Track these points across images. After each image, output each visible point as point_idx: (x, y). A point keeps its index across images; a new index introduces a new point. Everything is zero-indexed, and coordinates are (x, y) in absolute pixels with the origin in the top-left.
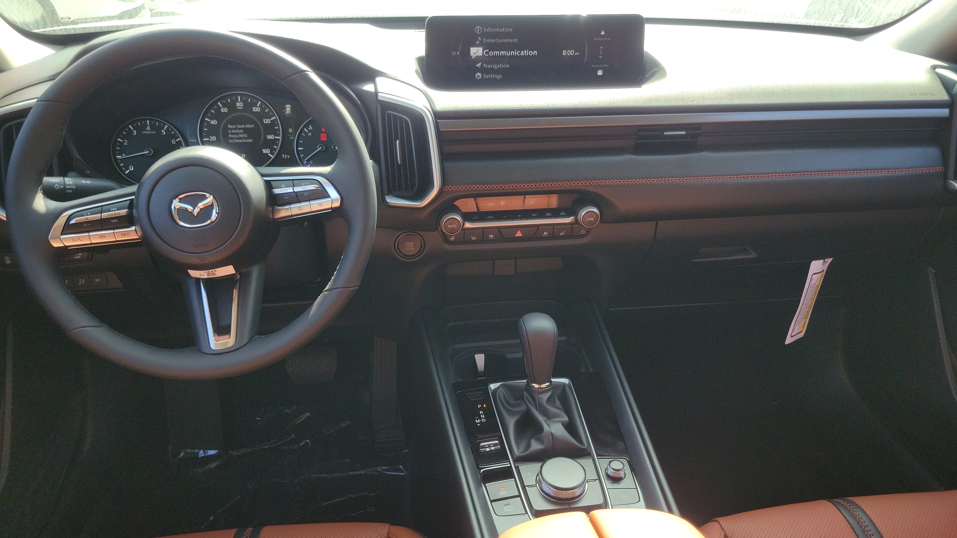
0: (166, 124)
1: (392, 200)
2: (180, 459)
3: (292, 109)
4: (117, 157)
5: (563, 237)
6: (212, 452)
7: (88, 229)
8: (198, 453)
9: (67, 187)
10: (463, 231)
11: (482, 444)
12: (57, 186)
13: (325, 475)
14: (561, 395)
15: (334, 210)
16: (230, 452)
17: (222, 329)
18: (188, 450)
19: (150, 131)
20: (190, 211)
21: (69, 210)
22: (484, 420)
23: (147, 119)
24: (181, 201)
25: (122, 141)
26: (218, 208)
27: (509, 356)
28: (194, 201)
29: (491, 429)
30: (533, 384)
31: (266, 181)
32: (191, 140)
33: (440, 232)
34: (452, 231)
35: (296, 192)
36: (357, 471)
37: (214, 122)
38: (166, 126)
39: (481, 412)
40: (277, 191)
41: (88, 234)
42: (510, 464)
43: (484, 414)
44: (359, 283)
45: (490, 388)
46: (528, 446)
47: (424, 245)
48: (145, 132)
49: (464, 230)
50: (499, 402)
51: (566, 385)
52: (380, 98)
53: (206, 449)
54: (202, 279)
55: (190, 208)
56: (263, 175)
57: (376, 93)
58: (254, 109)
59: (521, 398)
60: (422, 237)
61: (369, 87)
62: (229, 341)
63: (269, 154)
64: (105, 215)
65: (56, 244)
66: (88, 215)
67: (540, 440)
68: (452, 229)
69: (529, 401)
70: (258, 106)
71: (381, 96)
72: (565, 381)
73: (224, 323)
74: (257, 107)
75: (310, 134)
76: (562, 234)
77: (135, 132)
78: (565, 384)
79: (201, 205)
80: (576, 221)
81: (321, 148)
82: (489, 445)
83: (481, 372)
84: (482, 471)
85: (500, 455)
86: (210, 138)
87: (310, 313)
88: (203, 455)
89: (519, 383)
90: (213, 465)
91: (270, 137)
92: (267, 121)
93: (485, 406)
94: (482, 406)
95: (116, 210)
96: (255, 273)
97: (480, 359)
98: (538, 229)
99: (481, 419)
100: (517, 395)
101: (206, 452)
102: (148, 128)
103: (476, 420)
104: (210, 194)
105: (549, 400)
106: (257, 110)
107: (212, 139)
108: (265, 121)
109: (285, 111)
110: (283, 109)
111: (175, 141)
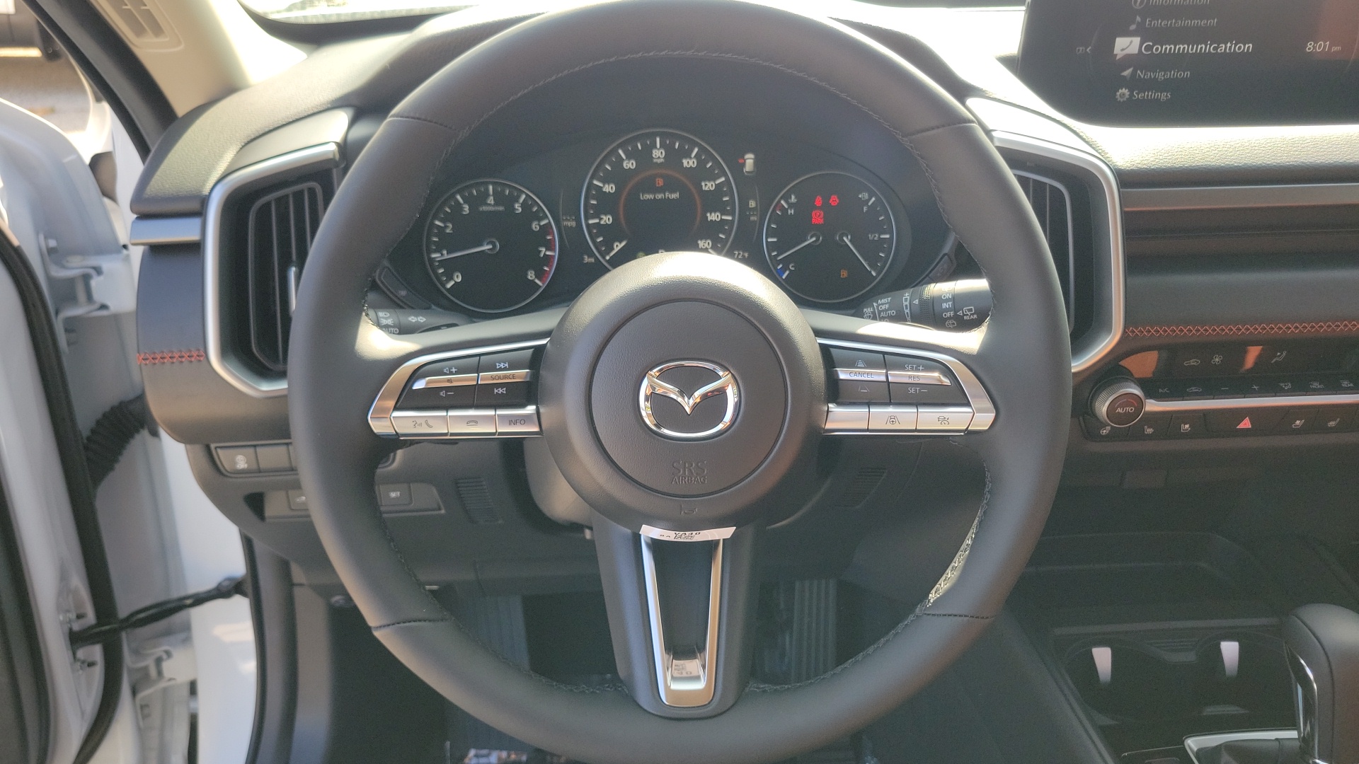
0: (524, 192)
3: (756, 163)
4: (433, 256)
19: (494, 205)
23: (489, 183)
25: (442, 225)
32: (565, 223)
37: (609, 188)
38: (523, 197)
41: (444, 413)
45: (1190, 749)
48: (485, 208)
56: (816, 333)
58: (685, 162)
64: (486, 377)
65: (381, 428)
66: (451, 373)
70: (693, 155)
74: (691, 158)
75: (791, 212)
76: (1332, 424)
77: (466, 208)
81: (814, 239)
83: (1105, 684)
86: (601, 219)
91: (713, 217)
92: (708, 186)
95: (505, 369)
102: (491, 200)
106: (691, 163)
107: (605, 221)
108: (706, 185)
109: (744, 165)
110: (741, 161)
111: (540, 224)
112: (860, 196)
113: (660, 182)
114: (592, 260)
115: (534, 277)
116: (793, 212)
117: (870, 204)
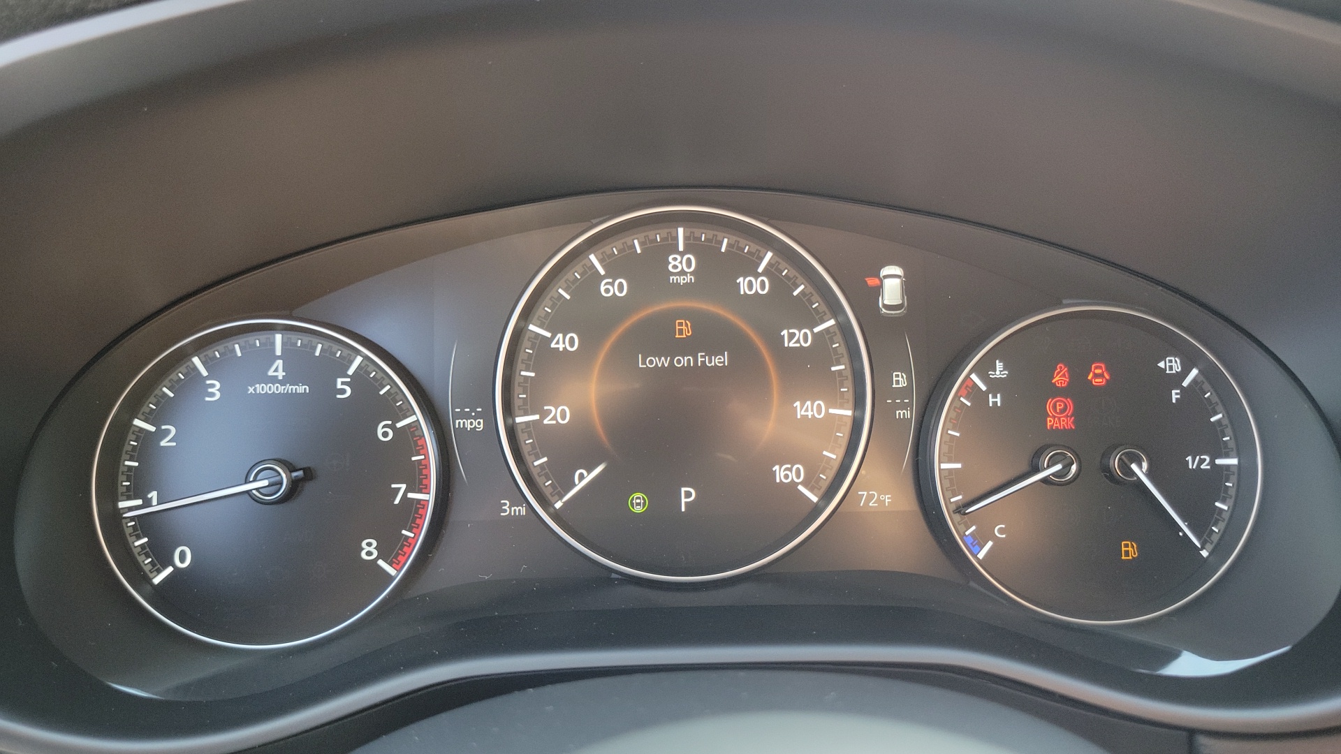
0: (358, 352)
3: (909, 288)
19: (283, 383)
23: (273, 329)
25: (152, 429)
32: (459, 423)
37: (561, 343)
38: (358, 360)
48: (261, 388)
58: (742, 282)
63: (801, 488)
70: (760, 270)
74: (757, 275)
81: (1058, 467)
86: (544, 414)
91: (809, 412)
92: (797, 338)
102: (278, 369)
106: (757, 286)
107: (554, 418)
108: (792, 336)
109: (878, 290)
110: (871, 282)
111: (392, 427)
112: (1161, 365)
113: (684, 329)
114: (523, 510)
115: (375, 554)
116: (998, 400)
117: (1185, 384)
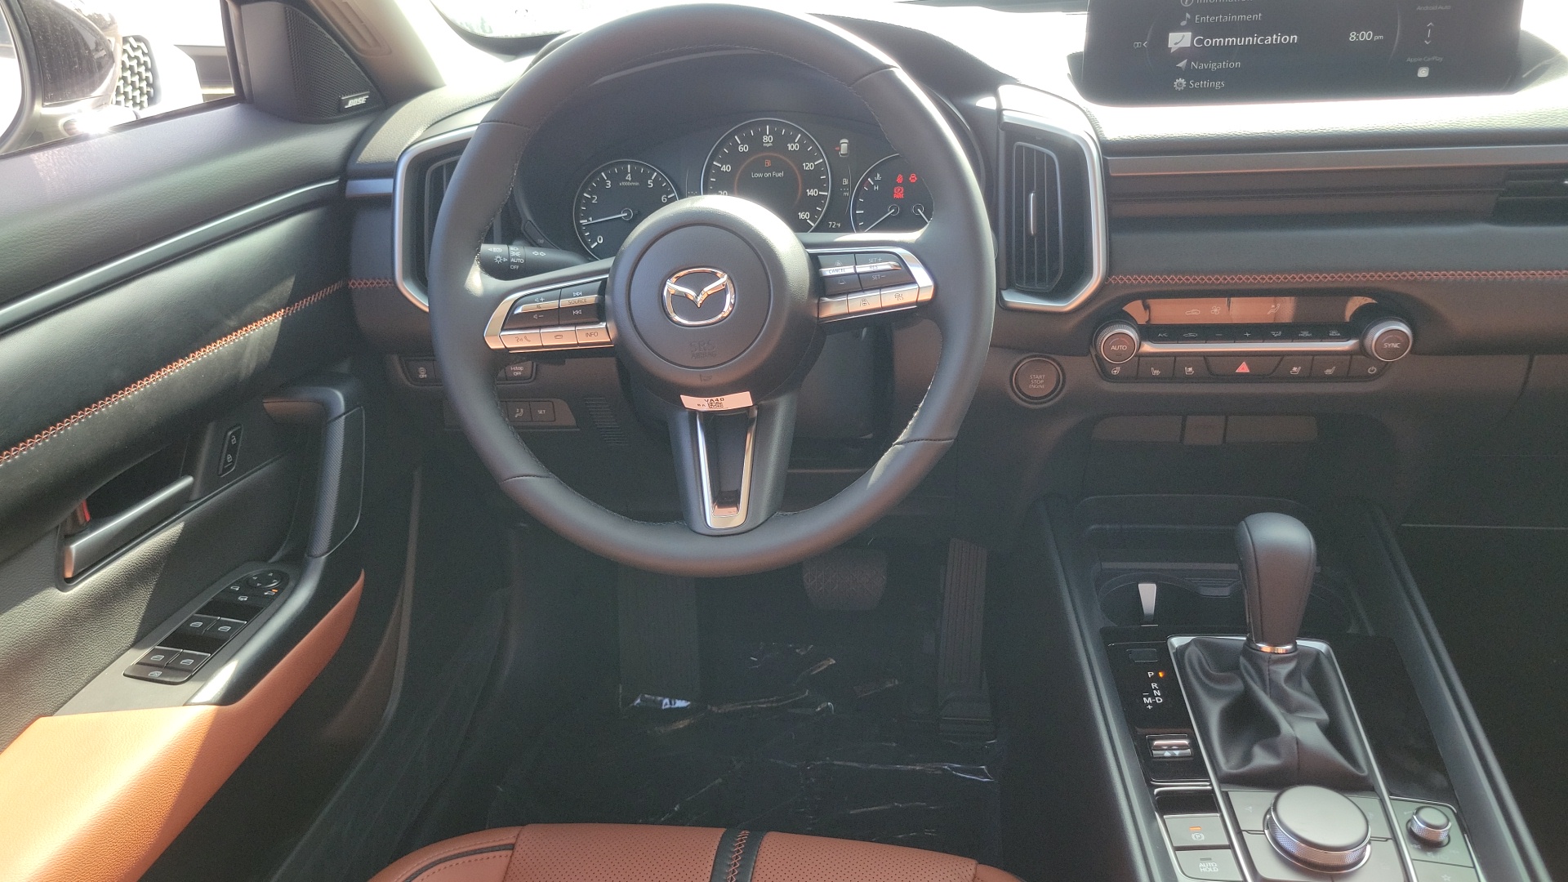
0: (655, 171)
1: (1015, 299)
2: (633, 706)
3: (850, 147)
4: (581, 222)
5: (1330, 379)
6: (680, 704)
7: (539, 324)
8: (661, 702)
9: (512, 260)
10: (1137, 359)
11: (1156, 743)
12: (498, 259)
13: (855, 764)
14: (1313, 673)
15: (922, 306)
16: (709, 707)
17: (726, 497)
18: (646, 696)
19: (631, 181)
20: (692, 298)
21: (517, 294)
22: (1159, 700)
23: (627, 163)
24: (679, 281)
25: (589, 197)
26: (733, 296)
27: (1207, 592)
28: (698, 282)
29: (1173, 719)
30: (1260, 645)
31: (810, 254)
33: (1095, 359)
34: (1119, 355)
35: (859, 274)
36: (908, 765)
37: (726, 168)
38: (655, 174)
39: (1154, 685)
40: (827, 272)
41: (538, 331)
42: (1211, 785)
43: (1161, 688)
44: (954, 434)
45: (1171, 644)
46: (1247, 757)
47: (1064, 381)
48: (624, 183)
49: (1141, 356)
50: (1189, 670)
51: (1322, 656)
52: (1006, 119)
53: (674, 697)
54: (700, 412)
55: (691, 293)
56: (807, 246)
57: (1000, 111)
58: (790, 146)
59: (1235, 668)
60: (1059, 364)
61: (986, 102)
62: (735, 518)
63: (808, 221)
64: (565, 303)
65: (494, 344)
66: (541, 301)
67: (1273, 750)
68: (1119, 354)
69: (1249, 674)
70: (797, 140)
71: (1007, 116)
72: (1320, 646)
73: (729, 487)
74: (795, 143)
75: (876, 188)
76: (1329, 372)
77: (609, 183)
78: (1318, 653)
79: (708, 289)
80: (1362, 350)
81: (894, 210)
82: (1170, 746)
83: (1149, 616)
84: (1156, 791)
85: (1192, 767)
87: (869, 479)
88: (668, 706)
89: (1229, 641)
90: (681, 724)
91: (812, 192)
92: (809, 166)
93: (1161, 674)
94: (1157, 674)
95: (580, 296)
96: (783, 409)
97: (1148, 593)
98: (1281, 360)
99: (1153, 697)
100: (1226, 663)
101: (673, 702)
102: (629, 177)
103: (1145, 699)
104: (724, 272)
105: (1291, 676)
106: (794, 147)
109: (838, 149)
110: (836, 146)
111: (667, 197)
113: (768, 163)
